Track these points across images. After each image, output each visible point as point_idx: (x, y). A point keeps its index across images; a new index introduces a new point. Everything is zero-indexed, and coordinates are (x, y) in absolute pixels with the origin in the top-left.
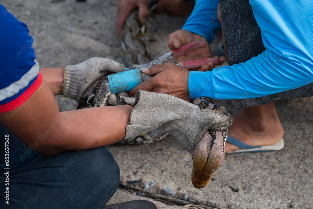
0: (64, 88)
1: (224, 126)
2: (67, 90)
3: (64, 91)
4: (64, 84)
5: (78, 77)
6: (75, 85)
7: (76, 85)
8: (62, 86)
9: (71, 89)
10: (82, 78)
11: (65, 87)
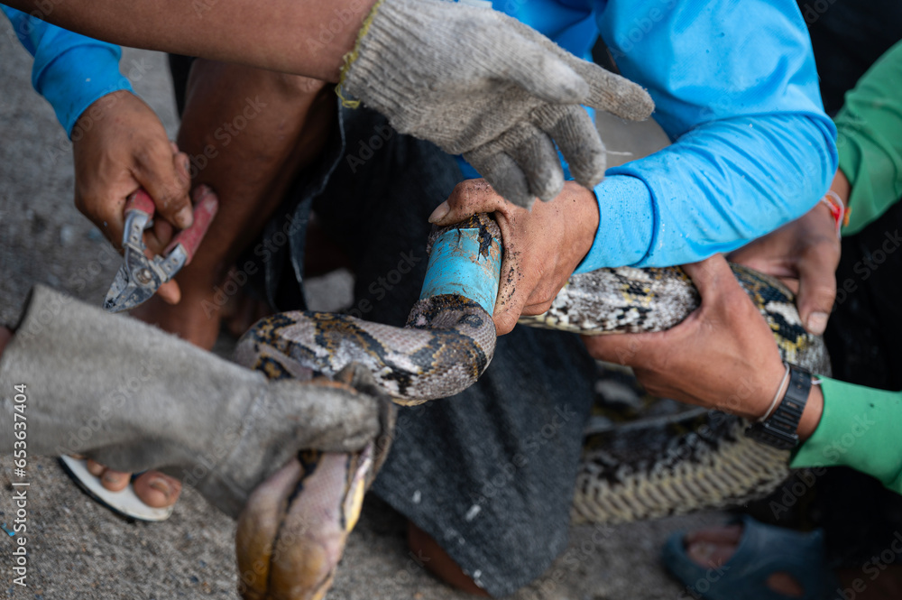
0: (351, 68)
1: (358, 434)
2: (357, 76)
3: (347, 77)
4: (352, 55)
5: (409, 59)
6: (389, 76)
7: (393, 77)
8: (345, 57)
9: (375, 81)
10: (420, 70)
11: (354, 66)
